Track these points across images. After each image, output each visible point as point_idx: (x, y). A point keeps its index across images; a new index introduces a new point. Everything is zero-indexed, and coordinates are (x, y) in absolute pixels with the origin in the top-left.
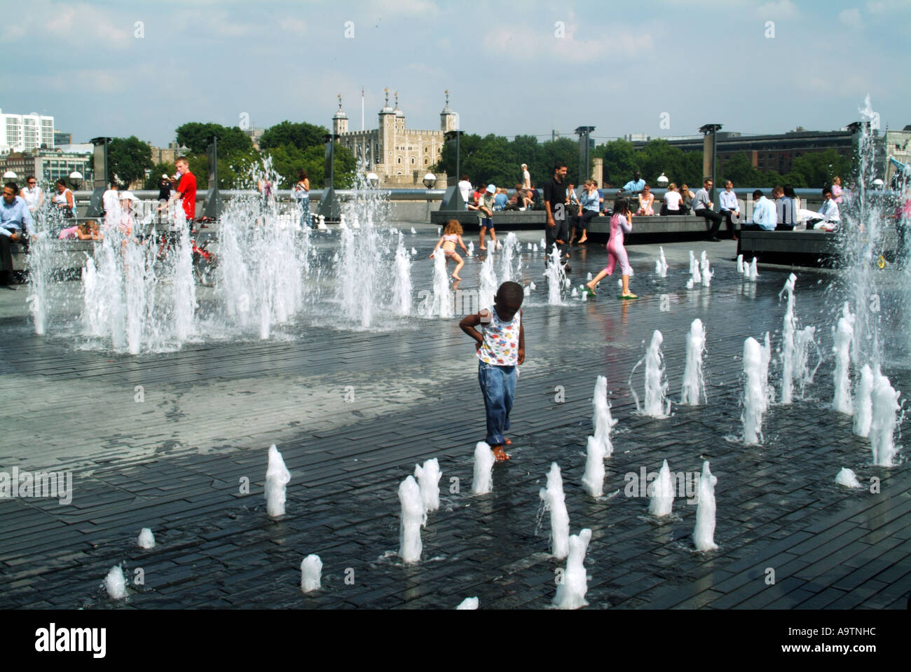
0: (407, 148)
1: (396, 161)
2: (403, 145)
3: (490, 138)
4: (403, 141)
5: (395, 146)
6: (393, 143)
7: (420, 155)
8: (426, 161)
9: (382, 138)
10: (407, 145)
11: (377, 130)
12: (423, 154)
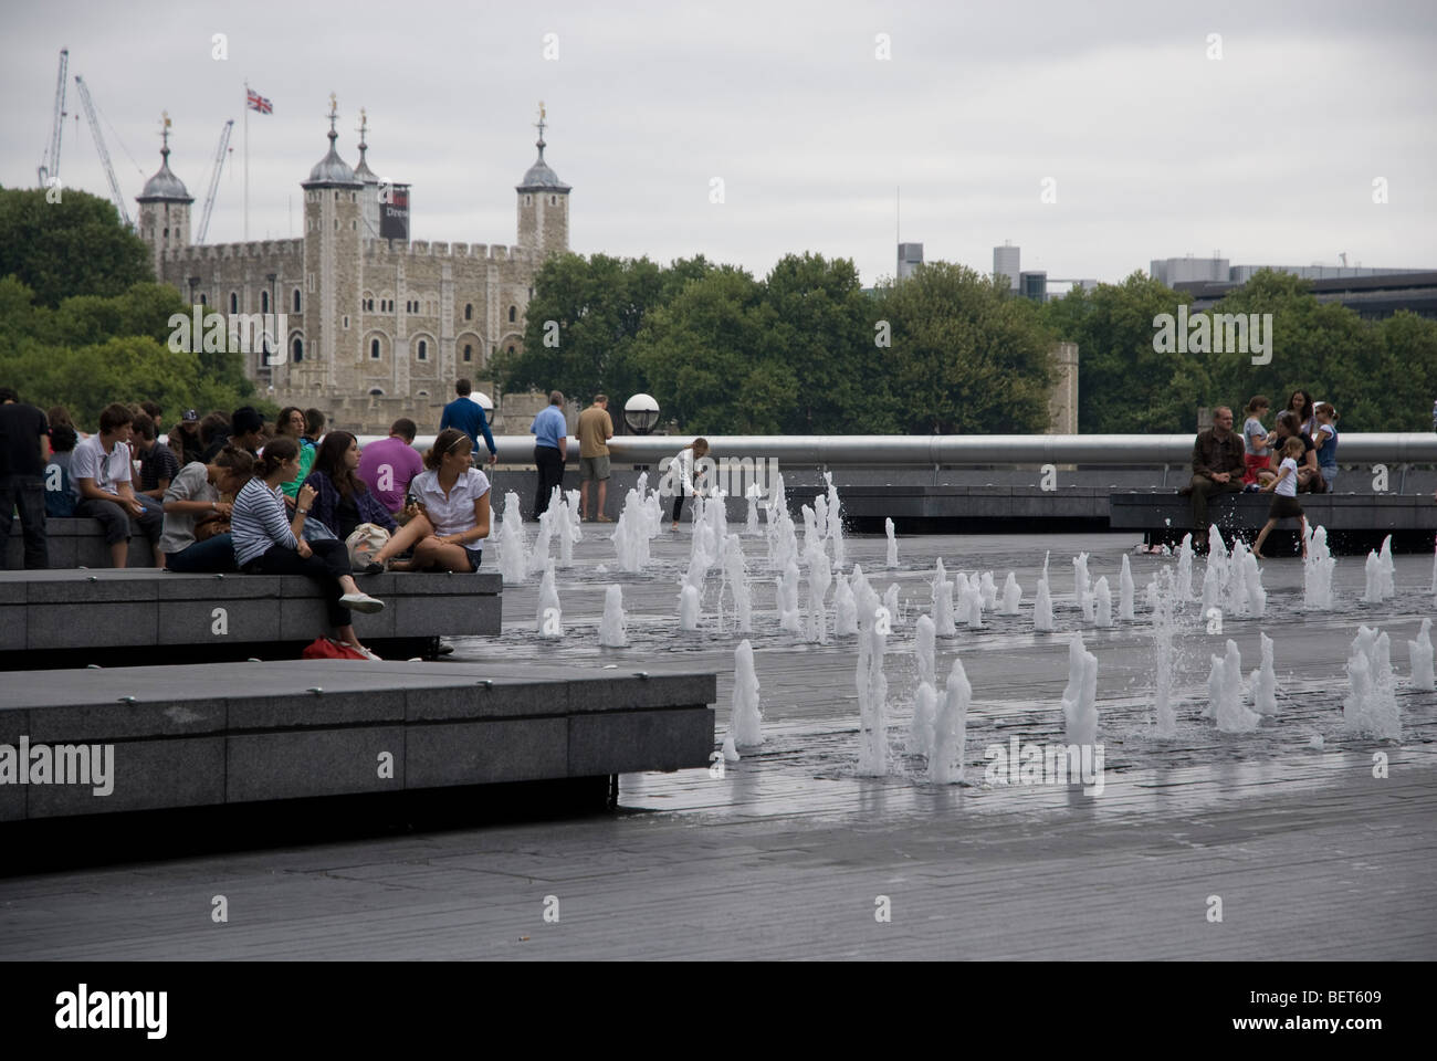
0: (401, 305)
1: (361, 352)
2: (386, 294)
3: (693, 270)
4: (391, 282)
5: (360, 296)
6: (353, 287)
7: (448, 332)
8: (468, 350)
9: (315, 266)
10: (402, 297)
11: (296, 243)
12: (458, 325)
